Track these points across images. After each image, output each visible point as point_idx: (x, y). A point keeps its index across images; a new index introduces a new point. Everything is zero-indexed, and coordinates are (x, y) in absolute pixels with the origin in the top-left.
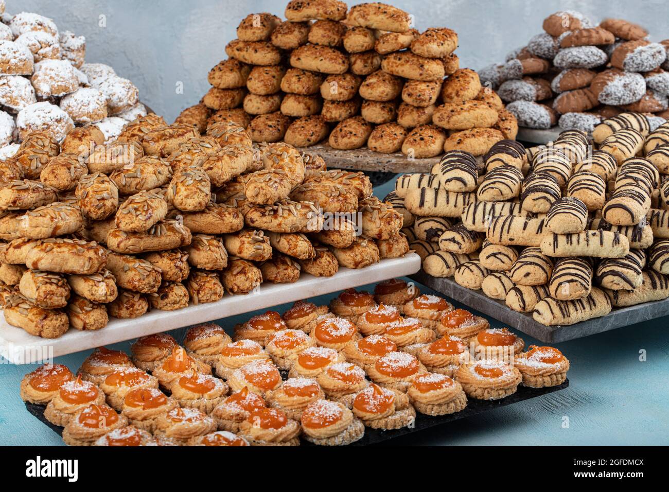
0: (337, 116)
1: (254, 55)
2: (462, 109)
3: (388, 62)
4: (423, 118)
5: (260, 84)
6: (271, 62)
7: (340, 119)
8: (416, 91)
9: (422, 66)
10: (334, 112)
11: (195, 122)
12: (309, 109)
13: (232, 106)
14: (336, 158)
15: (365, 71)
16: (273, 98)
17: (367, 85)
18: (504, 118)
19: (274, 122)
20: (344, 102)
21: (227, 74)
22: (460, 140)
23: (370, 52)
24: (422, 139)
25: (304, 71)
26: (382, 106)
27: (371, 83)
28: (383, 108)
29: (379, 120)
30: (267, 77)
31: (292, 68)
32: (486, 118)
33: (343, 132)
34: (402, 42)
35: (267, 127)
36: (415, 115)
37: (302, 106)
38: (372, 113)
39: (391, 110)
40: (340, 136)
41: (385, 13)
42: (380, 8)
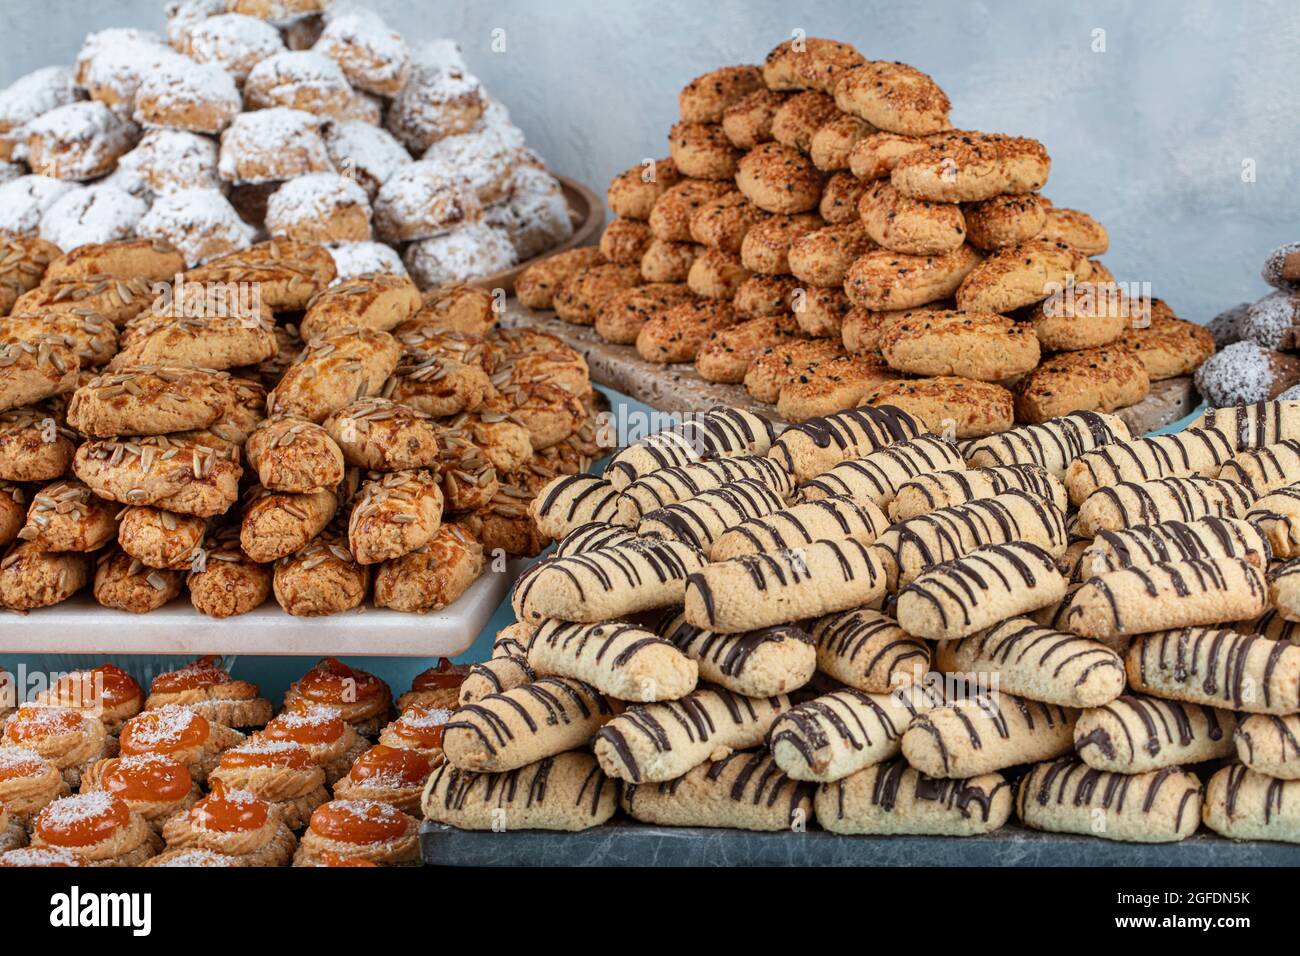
10: (746, 298)
23: (843, 169)
37: (712, 273)
41: (880, 85)
42: (879, 74)
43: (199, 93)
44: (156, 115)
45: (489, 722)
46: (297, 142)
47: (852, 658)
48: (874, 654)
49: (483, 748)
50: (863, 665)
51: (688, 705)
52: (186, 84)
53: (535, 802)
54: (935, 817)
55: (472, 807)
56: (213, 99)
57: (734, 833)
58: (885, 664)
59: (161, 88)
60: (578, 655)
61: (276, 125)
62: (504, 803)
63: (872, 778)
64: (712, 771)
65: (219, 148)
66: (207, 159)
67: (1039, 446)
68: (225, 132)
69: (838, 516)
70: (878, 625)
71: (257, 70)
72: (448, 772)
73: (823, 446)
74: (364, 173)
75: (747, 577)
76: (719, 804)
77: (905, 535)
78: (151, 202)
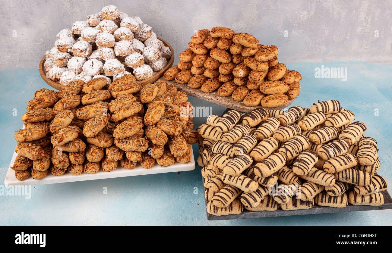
0: (223, 81)
1: (196, 50)
2: (271, 86)
3: (246, 61)
4: (256, 87)
5: (196, 63)
6: (202, 53)
7: (224, 82)
8: (254, 76)
9: (258, 65)
10: (222, 79)
11: (171, 75)
12: (214, 75)
14: (218, 100)
15: (237, 62)
18: (292, 89)
19: (199, 80)
20: (227, 75)
21: (185, 57)
22: (267, 101)
23: (239, 55)
24: (251, 99)
25: (214, 60)
27: (236, 70)
28: (241, 80)
29: (239, 85)
30: (199, 60)
31: (210, 57)
32: (282, 90)
33: (222, 90)
34: (251, 53)
35: (195, 82)
36: (253, 86)
37: (211, 74)
38: (237, 81)
39: (245, 81)
41: (246, 39)
42: (245, 37)
43: (110, 41)
44: (102, 45)
45: (223, 200)
46: (130, 48)
47: (286, 179)
48: (290, 179)
49: (222, 204)
50: (288, 181)
51: (258, 191)
52: (107, 39)
53: (231, 211)
54: (304, 207)
55: (219, 213)
56: (112, 41)
57: (266, 212)
58: (292, 180)
59: (102, 40)
60: (236, 183)
61: (126, 46)
62: (225, 211)
63: (292, 201)
64: (262, 202)
65: (114, 50)
66: (112, 52)
67: (292, 117)
68: (115, 47)
69: (271, 144)
70: (289, 172)
71: (116, 33)
72: (212, 205)
73: (254, 120)
74: (139, 50)
75: (267, 168)
76: (264, 208)
77: (287, 150)
78: (104, 62)
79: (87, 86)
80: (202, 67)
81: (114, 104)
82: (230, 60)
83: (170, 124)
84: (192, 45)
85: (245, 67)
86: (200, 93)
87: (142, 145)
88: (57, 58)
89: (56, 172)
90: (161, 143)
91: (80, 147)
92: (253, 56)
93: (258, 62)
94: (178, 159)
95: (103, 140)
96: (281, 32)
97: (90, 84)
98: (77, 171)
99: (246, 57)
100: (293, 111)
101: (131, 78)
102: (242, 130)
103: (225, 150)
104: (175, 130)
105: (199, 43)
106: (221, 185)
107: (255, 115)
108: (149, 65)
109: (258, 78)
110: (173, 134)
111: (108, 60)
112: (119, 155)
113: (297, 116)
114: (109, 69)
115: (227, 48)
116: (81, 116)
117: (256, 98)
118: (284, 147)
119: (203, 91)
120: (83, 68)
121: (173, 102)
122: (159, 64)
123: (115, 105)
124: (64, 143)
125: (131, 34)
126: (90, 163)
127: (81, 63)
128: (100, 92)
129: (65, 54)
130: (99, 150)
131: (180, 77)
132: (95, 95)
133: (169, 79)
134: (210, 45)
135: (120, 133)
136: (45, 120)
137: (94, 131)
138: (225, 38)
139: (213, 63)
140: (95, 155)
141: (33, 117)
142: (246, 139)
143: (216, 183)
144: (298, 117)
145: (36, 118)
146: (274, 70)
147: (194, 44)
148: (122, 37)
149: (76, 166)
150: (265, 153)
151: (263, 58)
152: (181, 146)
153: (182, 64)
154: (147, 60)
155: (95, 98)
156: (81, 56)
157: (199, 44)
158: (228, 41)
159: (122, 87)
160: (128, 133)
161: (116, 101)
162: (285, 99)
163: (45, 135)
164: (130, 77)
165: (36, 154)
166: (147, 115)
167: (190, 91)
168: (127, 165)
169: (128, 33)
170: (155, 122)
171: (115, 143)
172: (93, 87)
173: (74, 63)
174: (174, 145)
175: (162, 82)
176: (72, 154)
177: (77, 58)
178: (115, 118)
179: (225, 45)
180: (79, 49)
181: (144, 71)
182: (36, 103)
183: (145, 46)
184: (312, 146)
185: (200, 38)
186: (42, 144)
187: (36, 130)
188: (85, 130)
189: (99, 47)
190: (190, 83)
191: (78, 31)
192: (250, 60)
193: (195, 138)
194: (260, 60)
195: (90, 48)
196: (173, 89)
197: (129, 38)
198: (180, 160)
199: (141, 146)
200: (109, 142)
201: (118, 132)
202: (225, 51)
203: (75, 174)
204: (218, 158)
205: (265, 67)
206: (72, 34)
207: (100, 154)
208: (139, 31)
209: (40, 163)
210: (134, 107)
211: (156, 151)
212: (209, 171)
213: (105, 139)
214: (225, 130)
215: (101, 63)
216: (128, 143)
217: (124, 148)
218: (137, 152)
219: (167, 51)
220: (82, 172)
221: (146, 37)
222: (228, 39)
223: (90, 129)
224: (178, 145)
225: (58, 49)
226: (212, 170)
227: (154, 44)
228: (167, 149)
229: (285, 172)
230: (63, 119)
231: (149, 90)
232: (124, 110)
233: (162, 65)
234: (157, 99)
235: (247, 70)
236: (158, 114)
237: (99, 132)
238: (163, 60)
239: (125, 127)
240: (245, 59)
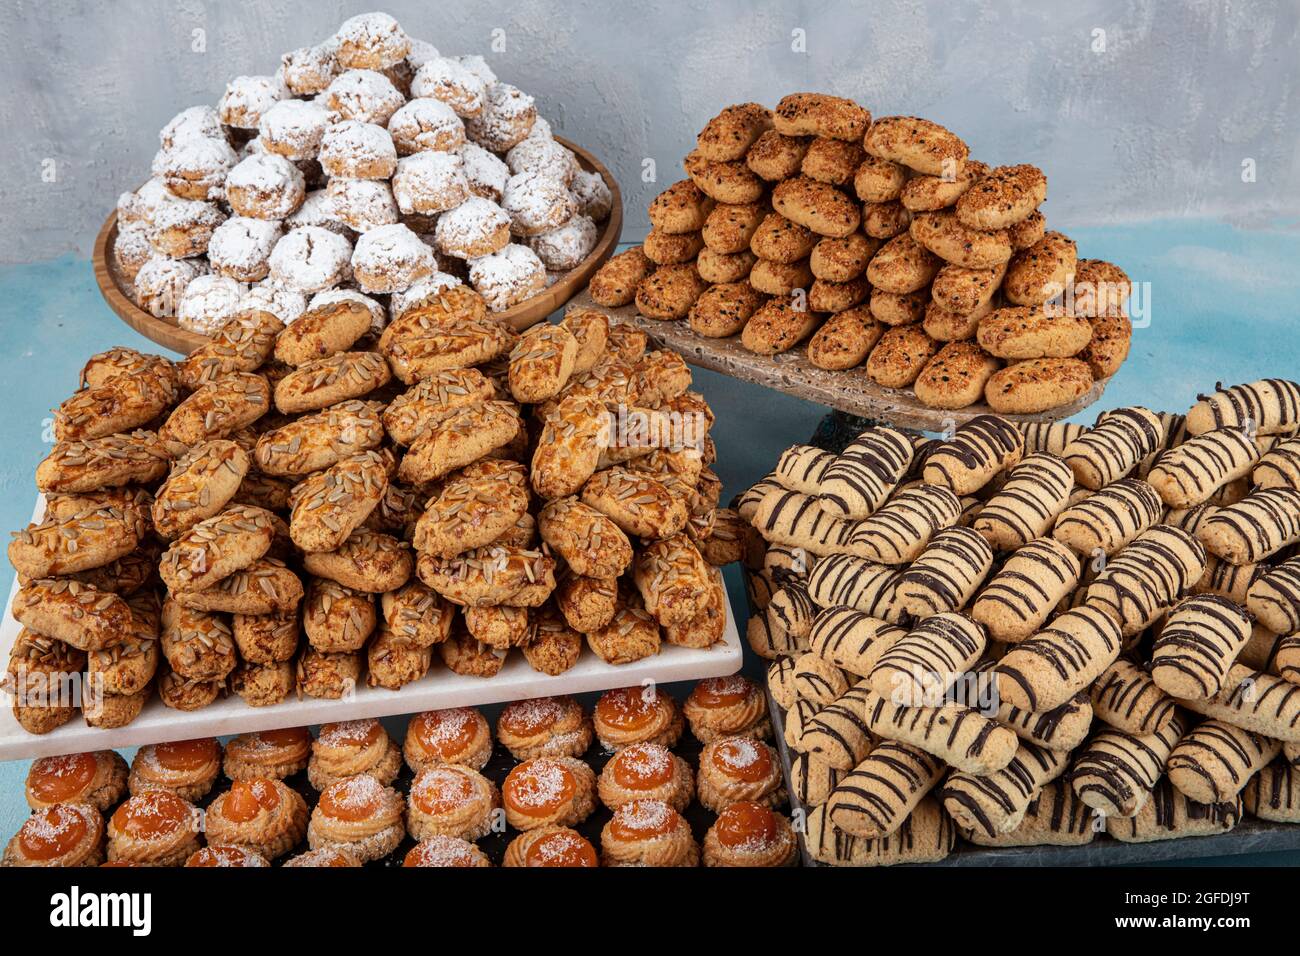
0: (829, 307)
1: (717, 186)
2: (1024, 326)
3: (919, 227)
4: (962, 331)
5: (718, 239)
6: (742, 199)
7: (834, 311)
8: (953, 289)
9: (969, 245)
10: (823, 300)
11: (619, 285)
12: (790, 285)
13: (683, 259)
14: (810, 385)
15: (883, 233)
16: (740, 258)
17: (877, 266)
18: (1103, 336)
19: (732, 304)
20: (843, 284)
21: (675, 212)
22: (1010, 385)
23: (893, 204)
24: (946, 379)
25: (789, 224)
26: (899, 299)
27: (883, 264)
28: (900, 304)
29: (894, 322)
30: (731, 226)
31: (773, 211)
32: (1066, 343)
33: (828, 343)
34: (942, 198)
35: (717, 313)
36: (949, 325)
37: (778, 280)
38: (885, 309)
39: (916, 306)
40: (821, 348)
41: (922, 142)
42: (915, 132)
43: (376, 152)
44: (346, 172)
45: (877, 806)
47: (1128, 716)
48: (1146, 713)
49: (875, 826)
50: (1138, 722)
51: (1015, 767)
52: (366, 147)
53: (905, 849)
54: (1202, 827)
55: (858, 858)
56: (385, 154)
57: (1049, 848)
58: (1153, 720)
59: (347, 152)
60: (926, 737)
62: (882, 852)
63: (1152, 803)
64: (1032, 809)
65: (391, 189)
66: (387, 199)
67: (1120, 452)
68: (396, 177)
69: (1054, 569)
70: (1139, 687)
71: (399, 120)
72: (829, 827)
73: (972, 468)
74: (490, 189)
75: (1054, 671)
76: (1042, 834)
77: (1122, 592)
78: (353, 237)
79: (294, 337)
80: (743, 254)
81: (407, 409)
82: (854, 224)
83: (639, 493)
84: (702, 165)
85: (914, 251)
86: (739, 356)
87: (532, 579)
88: (166, 225)
89: (182, 695)
90: (608, 573)
91: (278, 594)
92: (949, 209)
93: (969, 234)
94: (674, 633)
95: (370, 562)
96: (1020, 109)
97: (307, 331)
98: (267, 689)
99: (917, 214)
100: (1123, 428)
101: (468, 302)
102: (930, 511)
103: (866, 592)
104: (661, 513)
105: (728, 158)
106: (859, 744)
107: (973, 446)
108: (528, 245)
109: (970, 294)
110: (650, 530)
111: (368, 228)
112: (439, 623)
113: (1141, 445)
114: (377, 268)
115: (844, 178)
116: (275, 465)
117: (965, 374)
118: (1110, 582)
119: (750, 347)
120: (271, 262)
121: (636, 394)
122: (569, 243)
123: (414, 414)
124: (214, 580)
125: (454, 126)
126: (321, 656)
127: (262, 243)
128: (348, 362)
129: (196, 208)
130: (357, 601)
131: (656, 295)
132: (328, 375)
133: (611, 303)
134: (772, 167)
135: (440, 535)
136: (132, 480)
137: (336, 527)
138: (834, 139)
139: (786, 238)
140: (342, 622)
141: (82, 471)
142: (949, 549)
143: (841, 733)
144: (1143, 451)
145: (95, 474)
146: (1033, 262)
147: (709, 161)
148: (421, 137)
149: (262, 670)
150: (1033, 609)
151: (993, 215)
152: (689, 578)
153: (661, 241)
154: (522, 225)
155: (329, 388)
156: (261, 216)
157: (730, 162)
158: (845, 149)
159: (436, 339)
160: (473, 534)
161: (417, 398)
162: (1081, 377)
163: (135, 543)
164: (464, 299)
165: (98, 625)
166: (545, 452)
167: (698, 350)
168: (471, 659)
169: (445, 121)
170: (574, 483)
171: (421, 574)
172: (319, 342)
173: (233, 243)
174: (660, 578)
175: (588, 317)
176: (245, 623)
177: (246, 221)
178: (416, 468)
179: (833, 166)
180: (254, 188)
181: (512, 272)
182: (91, 410)
183: (513, 173)
184: (1215, 571)
185: (731, 138)
186: (121, 581)
187: (97, 526)
188: (297, 524)
189: (336, 178)
190: (697, 317)
191: (246, 116)
192: (936, 226)
193: (734, 540)
194: (978, 226)
195: (295, 184)
196: (631, 344)
197: (451, 141)
198: (683, 637)
199: (528, 583)
200: (398, 569)
201: (432, 531)
202: (836, 187)
203: (259, 702)
204: (841, 630)
205: (997, 251)
206: (222, 126)
207: (359, 621)
208: (484, 115)
209: (117, 663)
210: (491, 424)
211: (589, 603)
212: (803, 680)
213: (381, 556)
214: (857, 509)
215: (341, 241)
216: (476, 573)
217: (458, 593)
218: (510, 607)
219: (597, 188)
220: (289, 692)
221: (514, 137)
222: (845, 141)
223: (320, 520)
224: (676, 576)
225: (170, 186)
226: (817, 677)
227: (544, 162)
228: (628, 591)
229: (1120, 684)
230: (205, 478)
231: (542, 350)
232: (453, 437)
233: (580, 244)
234: (574, 387)
235: (925, 264)
236: (589, 450)
237: (355, 529)
238: (585, 225)
239: (463, 510)
240: (916, 219)
